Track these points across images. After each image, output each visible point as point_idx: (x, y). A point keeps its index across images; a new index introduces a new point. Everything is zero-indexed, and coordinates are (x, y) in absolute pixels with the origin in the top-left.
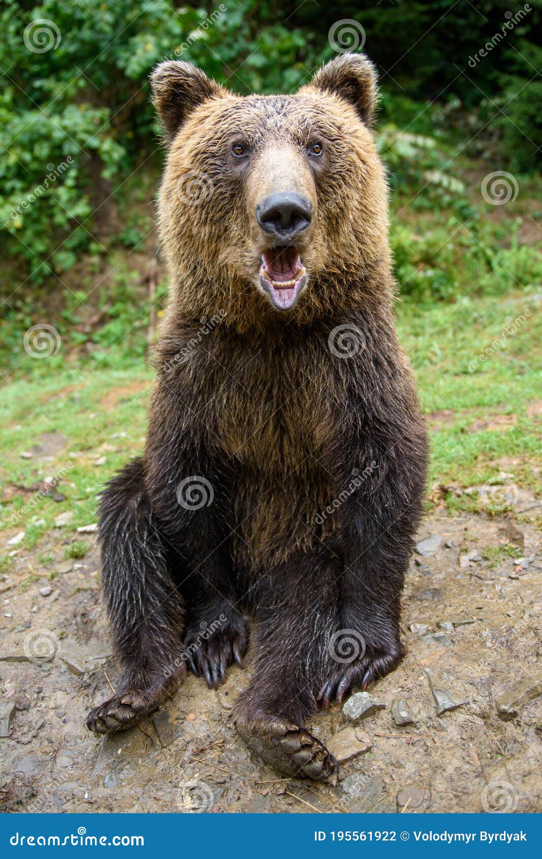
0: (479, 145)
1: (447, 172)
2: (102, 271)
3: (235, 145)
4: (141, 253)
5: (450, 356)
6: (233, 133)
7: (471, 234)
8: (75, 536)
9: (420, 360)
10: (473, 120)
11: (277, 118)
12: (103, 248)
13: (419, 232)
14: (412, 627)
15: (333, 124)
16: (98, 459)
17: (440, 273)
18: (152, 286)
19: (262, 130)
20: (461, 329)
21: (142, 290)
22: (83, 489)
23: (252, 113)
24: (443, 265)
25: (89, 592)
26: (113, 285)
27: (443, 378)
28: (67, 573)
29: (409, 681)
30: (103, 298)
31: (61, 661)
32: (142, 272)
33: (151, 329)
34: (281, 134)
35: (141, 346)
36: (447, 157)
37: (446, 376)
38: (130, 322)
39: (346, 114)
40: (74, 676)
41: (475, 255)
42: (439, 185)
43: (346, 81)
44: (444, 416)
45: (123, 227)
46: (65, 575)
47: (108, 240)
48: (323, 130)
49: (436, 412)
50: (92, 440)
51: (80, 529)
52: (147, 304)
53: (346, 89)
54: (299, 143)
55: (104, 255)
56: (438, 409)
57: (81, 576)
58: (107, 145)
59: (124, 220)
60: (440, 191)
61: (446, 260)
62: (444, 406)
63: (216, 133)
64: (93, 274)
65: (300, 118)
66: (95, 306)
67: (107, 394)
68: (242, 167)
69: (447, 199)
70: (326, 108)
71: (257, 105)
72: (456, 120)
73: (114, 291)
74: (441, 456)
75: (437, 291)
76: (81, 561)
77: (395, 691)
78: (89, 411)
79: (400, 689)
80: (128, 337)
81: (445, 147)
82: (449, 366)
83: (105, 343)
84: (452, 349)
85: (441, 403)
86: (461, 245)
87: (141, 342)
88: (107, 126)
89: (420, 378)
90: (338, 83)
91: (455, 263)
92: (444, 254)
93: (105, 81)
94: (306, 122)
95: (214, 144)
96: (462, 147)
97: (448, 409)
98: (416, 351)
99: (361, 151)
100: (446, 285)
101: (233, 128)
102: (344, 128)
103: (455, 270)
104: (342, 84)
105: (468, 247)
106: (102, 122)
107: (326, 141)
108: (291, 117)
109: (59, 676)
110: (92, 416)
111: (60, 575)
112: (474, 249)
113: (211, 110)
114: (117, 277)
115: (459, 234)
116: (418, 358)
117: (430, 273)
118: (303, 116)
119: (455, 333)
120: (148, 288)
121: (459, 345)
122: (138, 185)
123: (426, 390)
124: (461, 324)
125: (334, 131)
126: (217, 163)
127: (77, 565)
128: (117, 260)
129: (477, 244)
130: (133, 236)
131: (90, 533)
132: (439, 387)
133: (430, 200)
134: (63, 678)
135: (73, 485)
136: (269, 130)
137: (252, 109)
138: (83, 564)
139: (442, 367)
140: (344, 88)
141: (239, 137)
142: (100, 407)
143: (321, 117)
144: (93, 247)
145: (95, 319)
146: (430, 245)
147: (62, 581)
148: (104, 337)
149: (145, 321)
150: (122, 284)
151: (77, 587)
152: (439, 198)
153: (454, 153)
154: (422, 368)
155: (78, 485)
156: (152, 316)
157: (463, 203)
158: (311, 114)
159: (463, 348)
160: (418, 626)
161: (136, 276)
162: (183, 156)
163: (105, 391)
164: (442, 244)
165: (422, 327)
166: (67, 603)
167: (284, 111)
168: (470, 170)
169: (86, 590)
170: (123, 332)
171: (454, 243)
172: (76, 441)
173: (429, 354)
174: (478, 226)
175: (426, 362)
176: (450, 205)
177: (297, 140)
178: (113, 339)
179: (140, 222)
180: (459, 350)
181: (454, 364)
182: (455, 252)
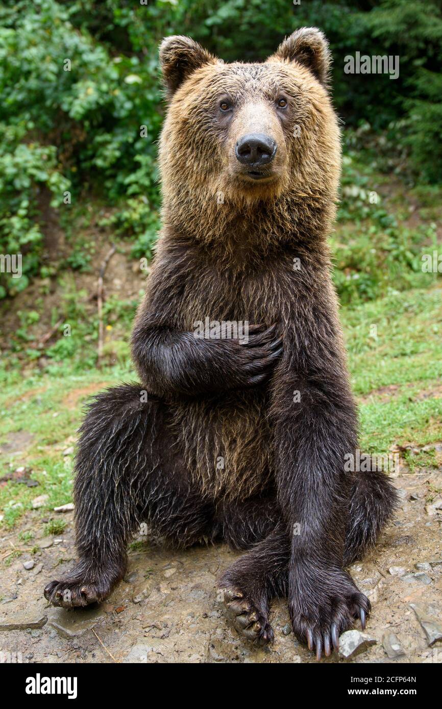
0: (390, 162)
1: (363, 186)
2: (52, 292)
3: (222, 103)
4: (88, 274)
5: (387, 341)
6: (221, 94)
7: (391, 240)
8: (52, 515)
9: (359, 346)
10: (382, 141)
11: (253, 81)
12: (52, 271)
13: (343, 240)
14: (391, 570)
15: (295, 84)
16: (65, 450)
17: (366, 276)
18: (100, 303)
19: (242, 90)
20: (393, 317)
21: (90, 307)
22: (55, 475)
23: (234, 79)
24: (368, 269)
25: (72, 562)
26: (63, 304)
27: (383, 359)
28: (48, 547)
29: (396, 616)
30: (54, 317)
31: (50, 627)
32: (90, 291)
33: (100, 343)
34: (256, 93)
35: (93, 358)
36: (363, 175)
37: (386, 358)
38: (81, 336)
39: (304, 76)
40: (64, 640)
41: (396, 258)
42: (357, 198)
43: (301, 50)
44: (390, 390)
45: (71, 251)
46: (46, 549)
47: (57, 264)
48: (287, 89)
49: (382, 387)
50: (58, 434)
51: (56, 509)
52: (95, 320)
53: (302, 55)
54: (269, 99)
55: (53, 278)
56: (383, 384)
57: (63, 550)
58: (55, 178)
59: (71, 246)
60: (359, 204)
61: (370, 265)
62: (389, 381)
63: (208, 94)
64: (44, 294)
65: (270, 81)
66: (47, 324)
67: (68, 395)
68: (227, 119)
69: (366, 210)
70: (289, 72)
71: (238, 72)
72: (368, 142)
73: (65, 309)
74: (394, 422)
75: (365, 292)
76: (61, 536)
77: (383, 627)
78: (52, 411)
79: (388, 625)
80: (79, 351)
81: (360, 166)
82: (388, 350)
83: (58, 358)
84: (389, 335)
85: (386, 380)
86: (383, 250)
87: (92, 354)
88: (54, 162)
89: (362, 361)
90: (295, 52)
91: (379, 266)
92: (368, 258)
93: (50, 123)
94: (275, 84)
95: (207, 102)
96: (374, 165)
97: (393, 384)
98: (355, 338)
99: (316, 103)
100: (371, 287)
101: (221, 90)
102: (303, 87)
103: (379, 272)
104: (298, 53)
105: (389, 251)
106: (49, 158)
107: (289, 98)
108: (263, 80)
109: (49, 641)
110: (55, 415)
111: (42, 550)
112: (395, 253)
113: (205, 73)
114: (67, 296)
115: (380, 240)
116: (357, 344)
117: (356, 276)
118: (272, 80)
119: (389, 322)
120: (97, 305)
121: (394, 331)
122: (83, 213)
123: (370, 371)
124: (394, 313)
125: (296, 89)
126: (209, 115)
127: (58, 540)
128: (67, 281)
129: (397, 248)
130: (80, 259)
131: (67, 511)
132: (381, 367)
133: (350, 212)
134: (53, 643)
135: (45, 473)
136: (246, 90)
137: (235, 76)
138: (63, 539)
139: (381, 352)
140: (300, 55)
141: (225, 96)
142: (61, 406)
143: (285, 79)
144: (44, 270)
145: (48, 336)
146: (355, 251)
147: (44, 555)
148: (56, 352)
149: (95, 335)
150: (72, 302)
151: (60, 558)
152: (358, 209)
153: (368, 170)
154: (362, 353)
155: (50, 472)
156: (101, 330)
157: (381, 212)
158: (279, 78)
159: (398, 333)
160: (397, 568)
161: (84, 294)
162: (183, 108)
163: (66, 392)
164: (364, 250)
165: (358, 319)
166: (50, 574)
167: (258, 76)
168: (384, 184)
169: (69, 561)
170: (75, 346)
171: (375, 248)
172: (43, 436)
173: (368, 340)
174: (397, 233)
175: (366, 348)
176: (369, 216)
177: (268, 97)
178: (65, 352)
179: (87, 246)
180: (394, 335)
181: (392, 348)
182: (378, 257)
